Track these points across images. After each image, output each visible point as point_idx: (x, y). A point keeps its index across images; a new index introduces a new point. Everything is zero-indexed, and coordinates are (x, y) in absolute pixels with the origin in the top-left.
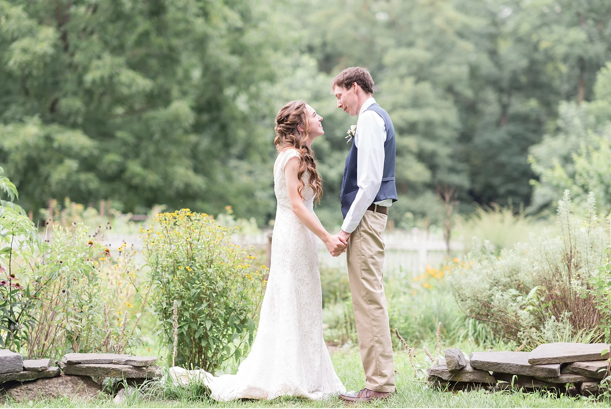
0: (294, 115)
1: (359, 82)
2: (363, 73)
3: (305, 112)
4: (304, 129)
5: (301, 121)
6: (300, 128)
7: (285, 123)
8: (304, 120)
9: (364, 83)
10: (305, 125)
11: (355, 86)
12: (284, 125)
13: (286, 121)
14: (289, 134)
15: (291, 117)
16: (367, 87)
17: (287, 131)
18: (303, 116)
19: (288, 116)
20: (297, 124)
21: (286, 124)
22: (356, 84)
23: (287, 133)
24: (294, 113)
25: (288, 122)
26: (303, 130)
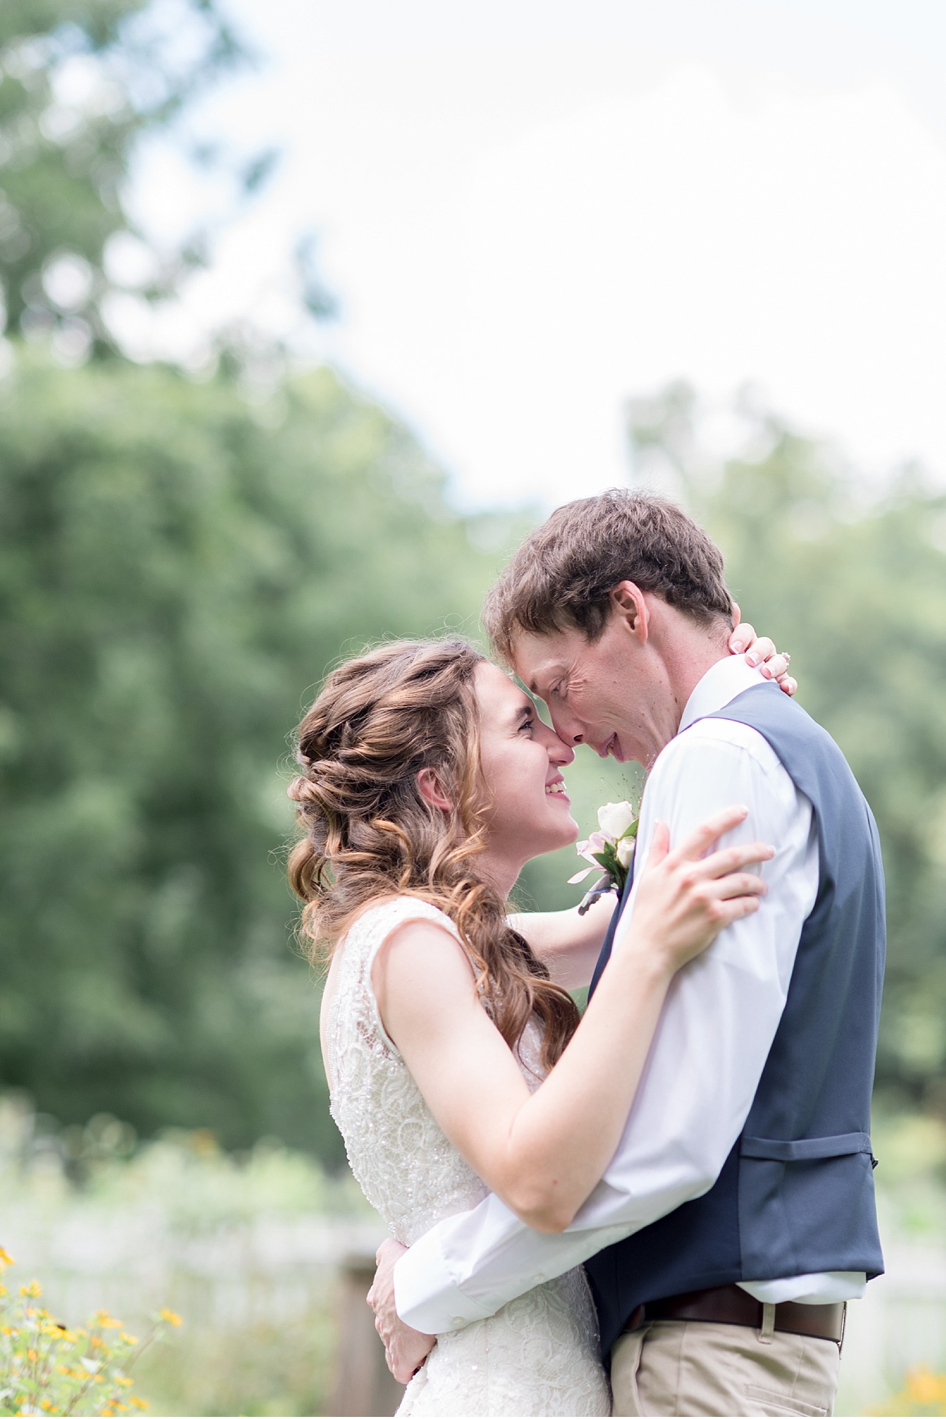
0: (404, 710)
1: (645, 574)
2: (652, 516)
3: (467, 703)
4: (455, 796)
5: (441, 749)
6: (430, 785)
7: (346, 752)
8: (456, 743)
9: (677, 568)
10: (461, 771)
11: (629, 604)
12: (336, 766)
13: (354, 743)
14: (367, 818)
15: (378, 719)
16: (695, 587)
17: (356, 803)
18: (452, 716)
19: (366, 711)
20: (417, 763)
21: (352, 761)
22: (631, 588)
23: (351, 810)
24: (400, 696)
25: (362, 750)
26: (447, 803)
